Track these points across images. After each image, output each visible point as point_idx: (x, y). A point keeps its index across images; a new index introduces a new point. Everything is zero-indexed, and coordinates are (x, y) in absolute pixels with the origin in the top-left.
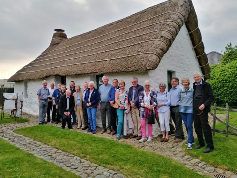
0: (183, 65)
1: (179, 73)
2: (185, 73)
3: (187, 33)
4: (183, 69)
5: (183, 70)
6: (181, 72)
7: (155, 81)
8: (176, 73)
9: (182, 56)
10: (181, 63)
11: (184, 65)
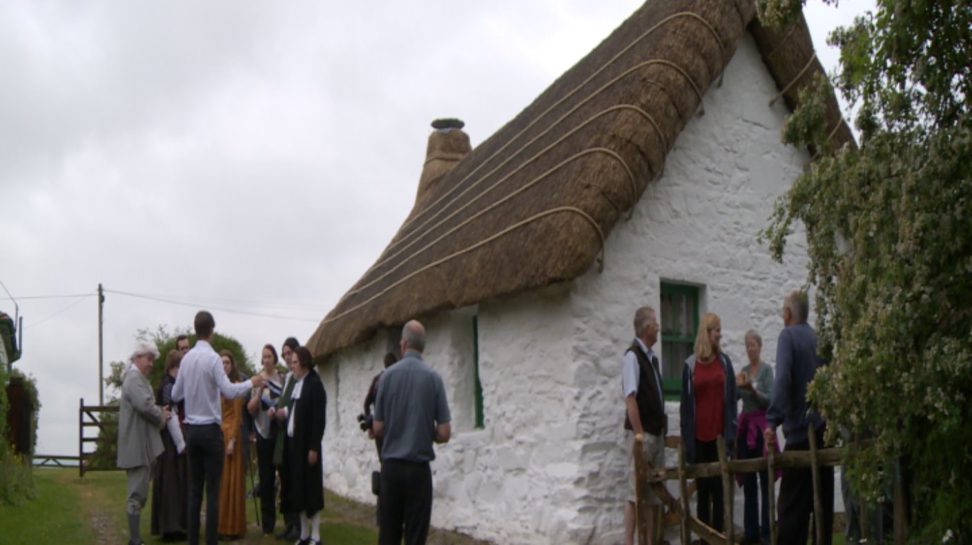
0: (750, 252)
1: (727, 290)
2: (760, 292)
3: (774, 95)
4: (751, 274)
5: (746, 277)
6: (740, 286)
7: (598, 331)
8: (710, 294)
9: (742, 210)
10: (739, 244)
11: (755, 254)
